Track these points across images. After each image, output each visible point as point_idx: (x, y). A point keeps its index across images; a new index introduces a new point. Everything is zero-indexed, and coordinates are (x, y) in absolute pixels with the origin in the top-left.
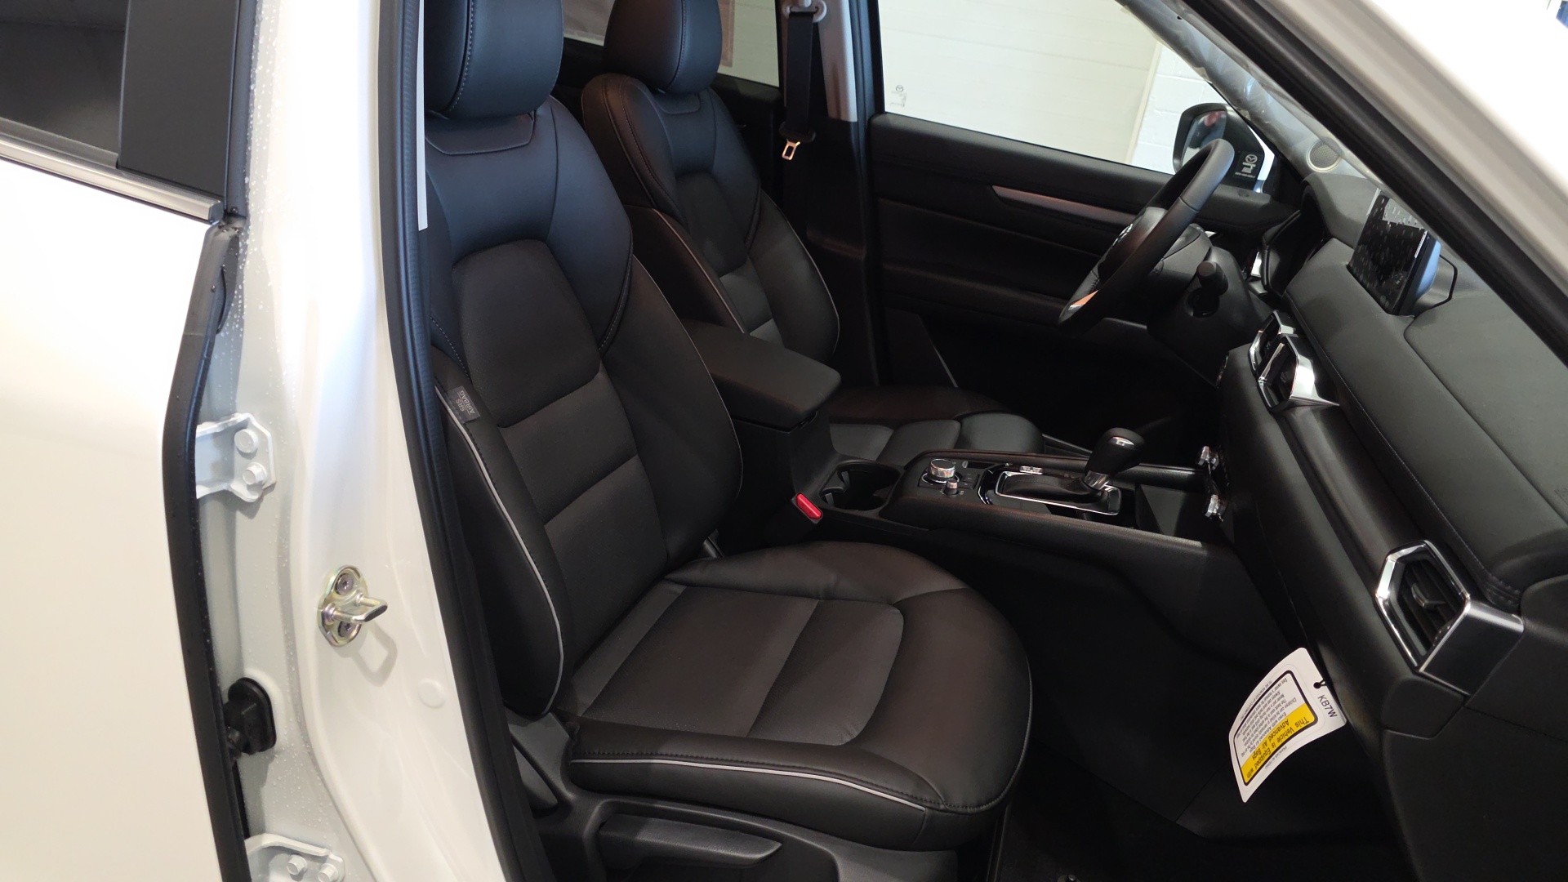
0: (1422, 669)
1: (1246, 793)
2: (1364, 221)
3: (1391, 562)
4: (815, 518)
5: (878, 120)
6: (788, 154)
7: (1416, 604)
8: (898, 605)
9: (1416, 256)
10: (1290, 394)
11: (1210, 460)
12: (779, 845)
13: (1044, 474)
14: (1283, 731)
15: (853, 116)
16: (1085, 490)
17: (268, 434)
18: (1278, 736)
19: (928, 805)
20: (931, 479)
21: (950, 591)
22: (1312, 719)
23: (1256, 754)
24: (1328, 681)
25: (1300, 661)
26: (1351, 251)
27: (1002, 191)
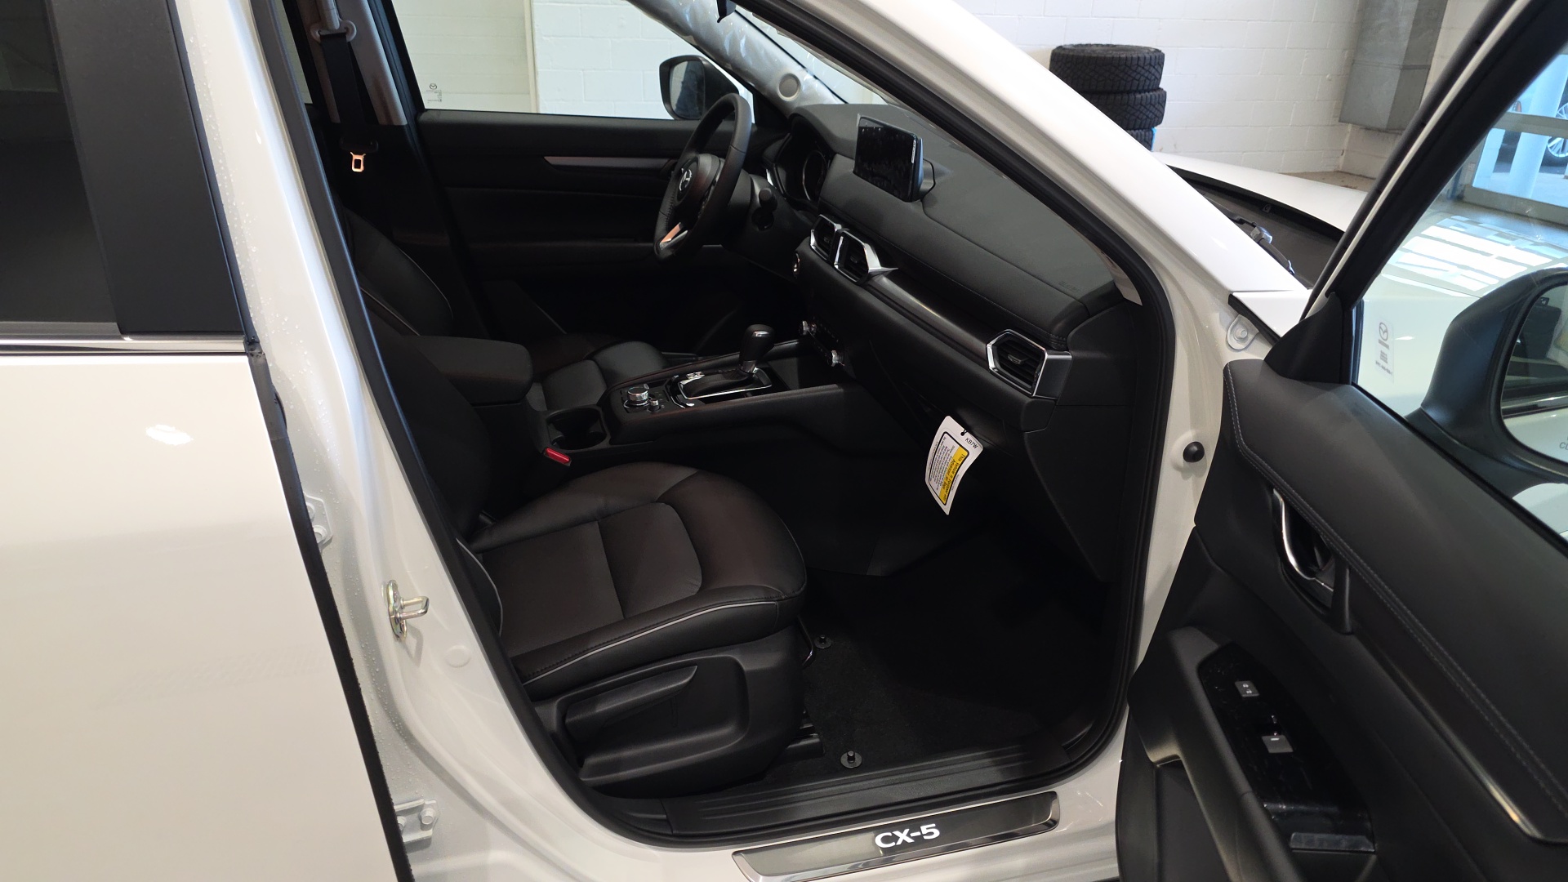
0: (1034, 395)
1: (947, 509)
2: (855, 138)
3: (989, 347)
4: (568, 462)
5: (423, 117)
6: (358, 166)
7: (1012, 364)
8: (661, 500)
9: (913, 162)
10: (868, 270)
11: (810, 329)
12: (696, 667)
13: (706, 375)
14: (953, 467)
15: (404, 122)
16: (745, 376)
17: (322, 500)
18: (952, 470)
19: (776, 599)
20: (633, 404)
21: (691, 476)
22: (966, 454)
23: (944, 486)
24: (968, 428)
25: (949, 424)
26: (853, 162)
27: (553, 160)
